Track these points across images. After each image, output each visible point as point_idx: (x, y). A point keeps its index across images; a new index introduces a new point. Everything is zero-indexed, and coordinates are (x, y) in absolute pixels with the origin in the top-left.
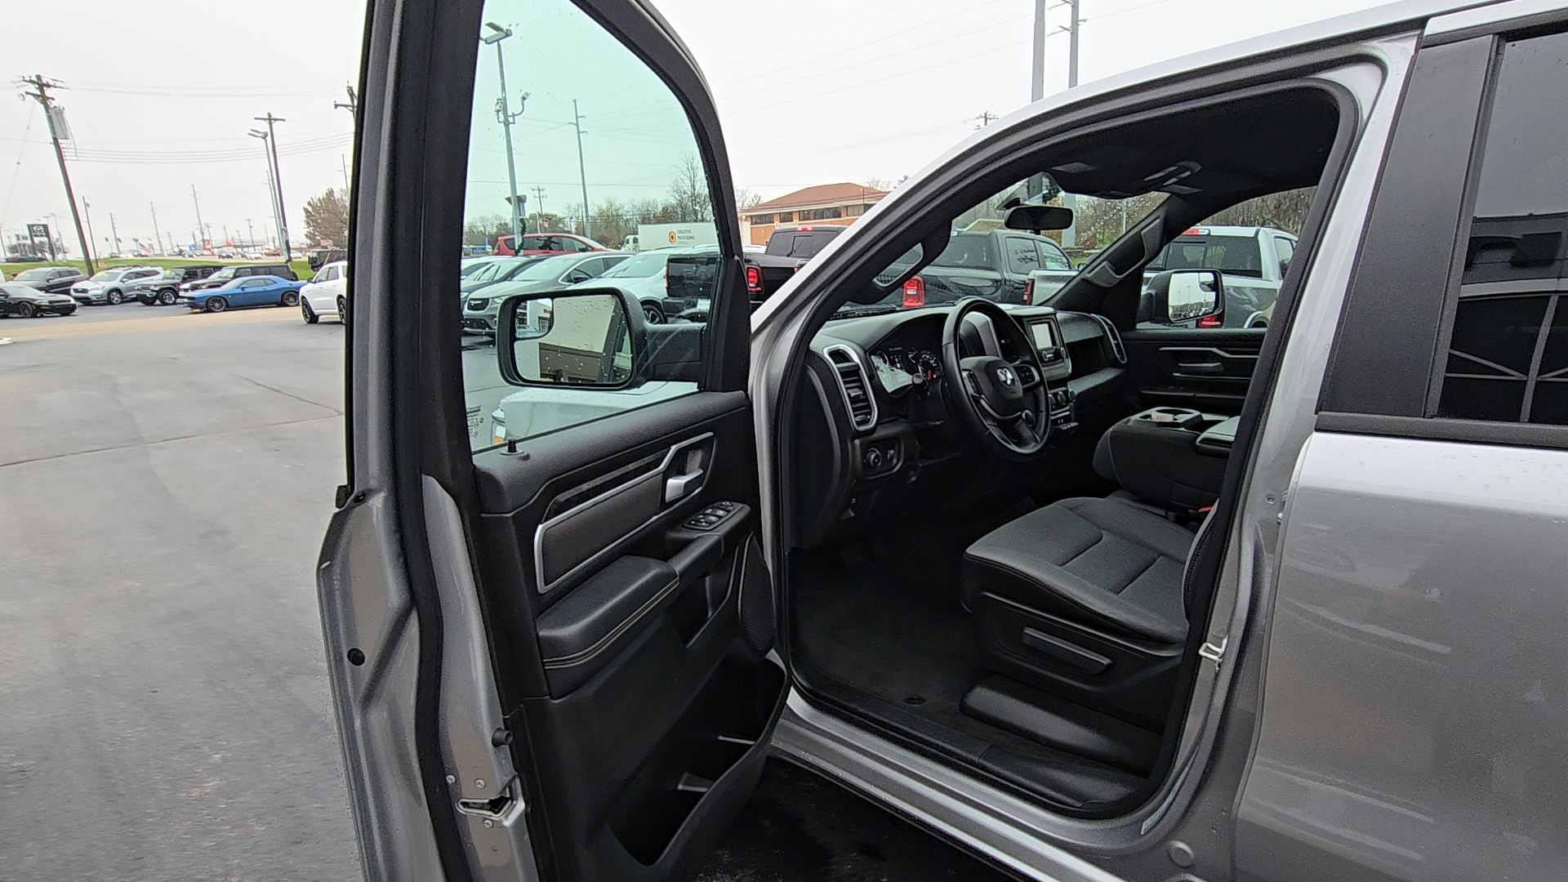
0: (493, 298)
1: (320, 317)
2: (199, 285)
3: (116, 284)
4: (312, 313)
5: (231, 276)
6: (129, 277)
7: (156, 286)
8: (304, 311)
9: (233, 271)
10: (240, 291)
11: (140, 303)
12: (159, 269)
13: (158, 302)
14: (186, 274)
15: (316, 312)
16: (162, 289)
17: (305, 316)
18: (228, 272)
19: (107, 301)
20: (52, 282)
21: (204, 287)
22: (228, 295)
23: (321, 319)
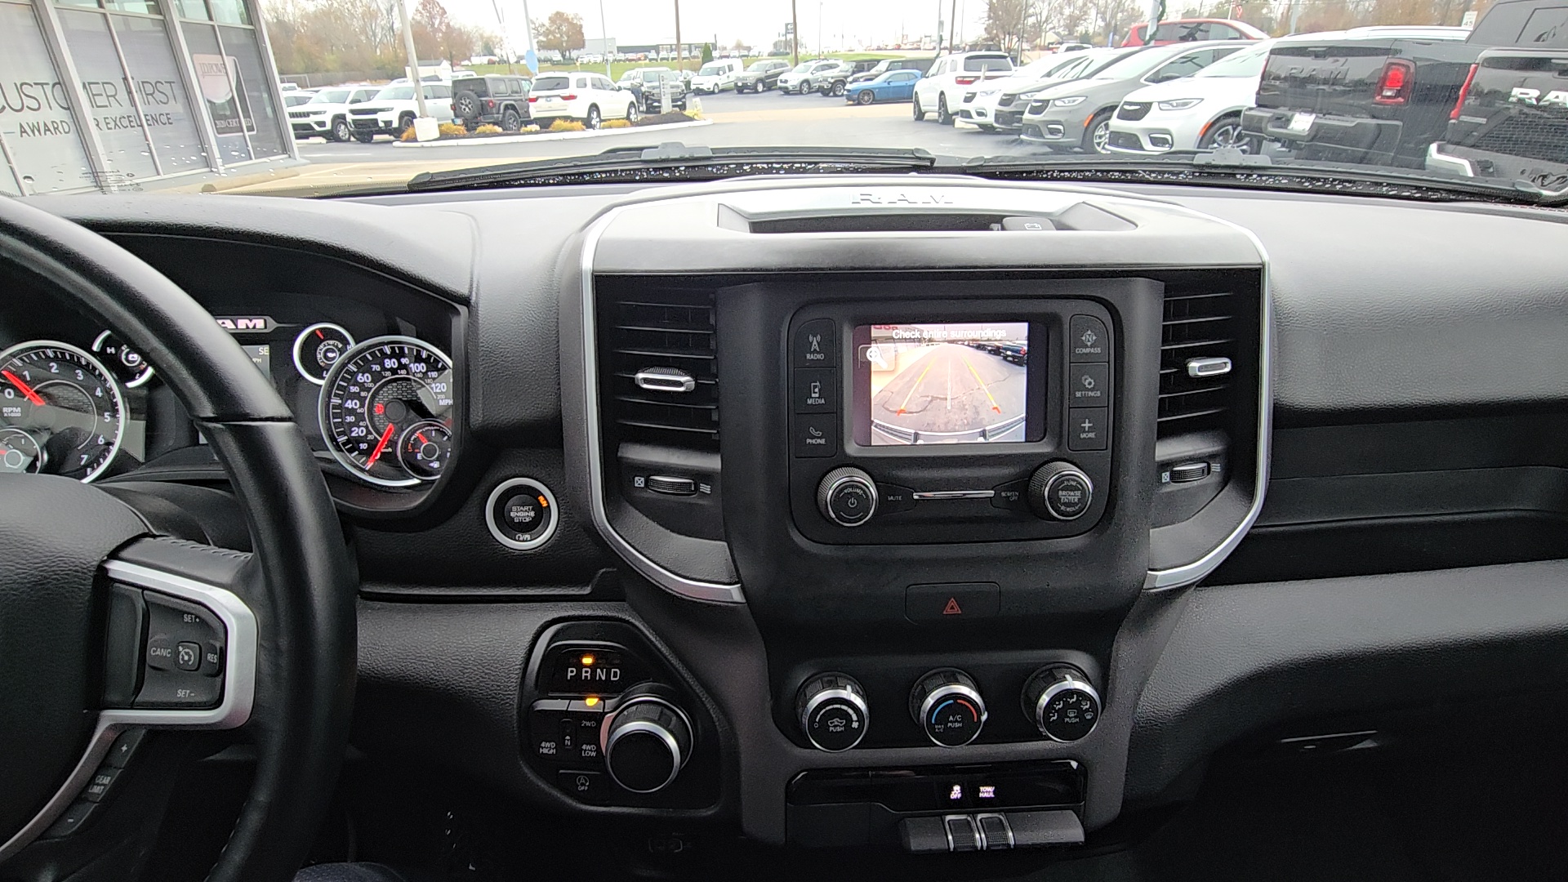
0: (1054, 100)
1: (926, 115)
2: (858, 78)
3: (808, 76)
4: (920, 109)
5: (884, 69)
6: (816, 69)
7: (832, 78)
8: (915, 108)
9: (888, 64)
10: (886, 85)
11: (820, 94)
12: (840, 62)
13: (831, 94)
14: (856, 67)
15: (923, 109)
16: (836, 81)
17: (915, 112)
18: (883, 66)
19: (798, 91)
20: (769, 73)
21: (861, 80)
22: (875, 88)
23: (927, 116)
